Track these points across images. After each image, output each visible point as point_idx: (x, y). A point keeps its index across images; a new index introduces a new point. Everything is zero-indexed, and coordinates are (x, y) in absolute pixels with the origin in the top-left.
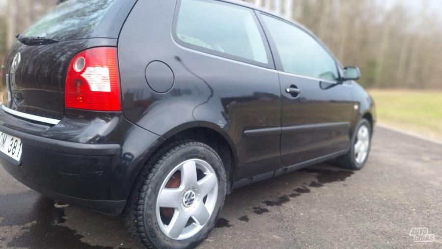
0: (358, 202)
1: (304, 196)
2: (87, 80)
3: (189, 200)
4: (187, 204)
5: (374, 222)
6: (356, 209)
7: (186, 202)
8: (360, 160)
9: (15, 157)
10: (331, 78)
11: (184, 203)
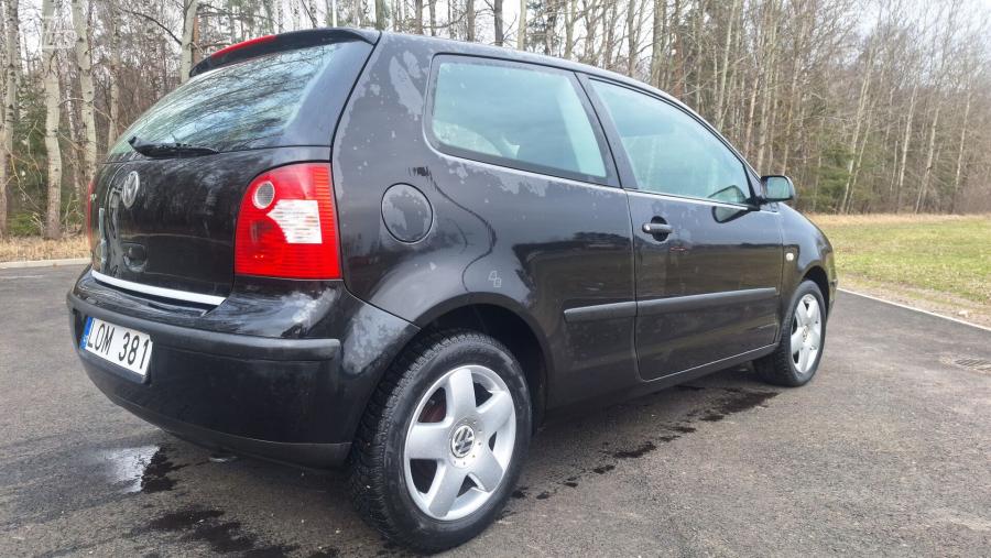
0: (799, 450)
1: (686, 438)
2: (278, 222)
3: (463, 443)
4: (460, 451)
5: (830, 486)
6: (795, 461)
7: (457, 448)
8: (804, 366)
9: (135, 368)
10: (735, 200)
11: (455, 451)
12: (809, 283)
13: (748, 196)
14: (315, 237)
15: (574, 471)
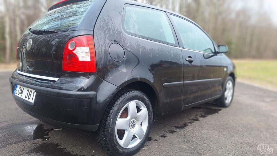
0: (230, 126)
1: (196, 123)
2: (76, 54)
3: (133, 124)
4: (132, 127)
5: (241, 137)
6: (229, 130)
7: (131, 126)
8: (228, 102)
9: (30, 100)
10: (210, 52)
11: (130, 127)
12: (230, 77)
13: (214, 51)
14: (88, 59)
15: (164, 133)
